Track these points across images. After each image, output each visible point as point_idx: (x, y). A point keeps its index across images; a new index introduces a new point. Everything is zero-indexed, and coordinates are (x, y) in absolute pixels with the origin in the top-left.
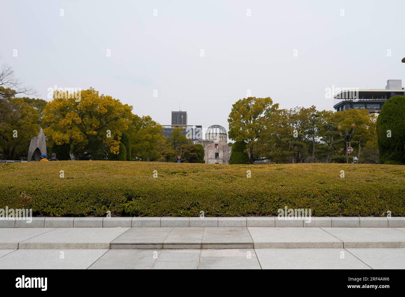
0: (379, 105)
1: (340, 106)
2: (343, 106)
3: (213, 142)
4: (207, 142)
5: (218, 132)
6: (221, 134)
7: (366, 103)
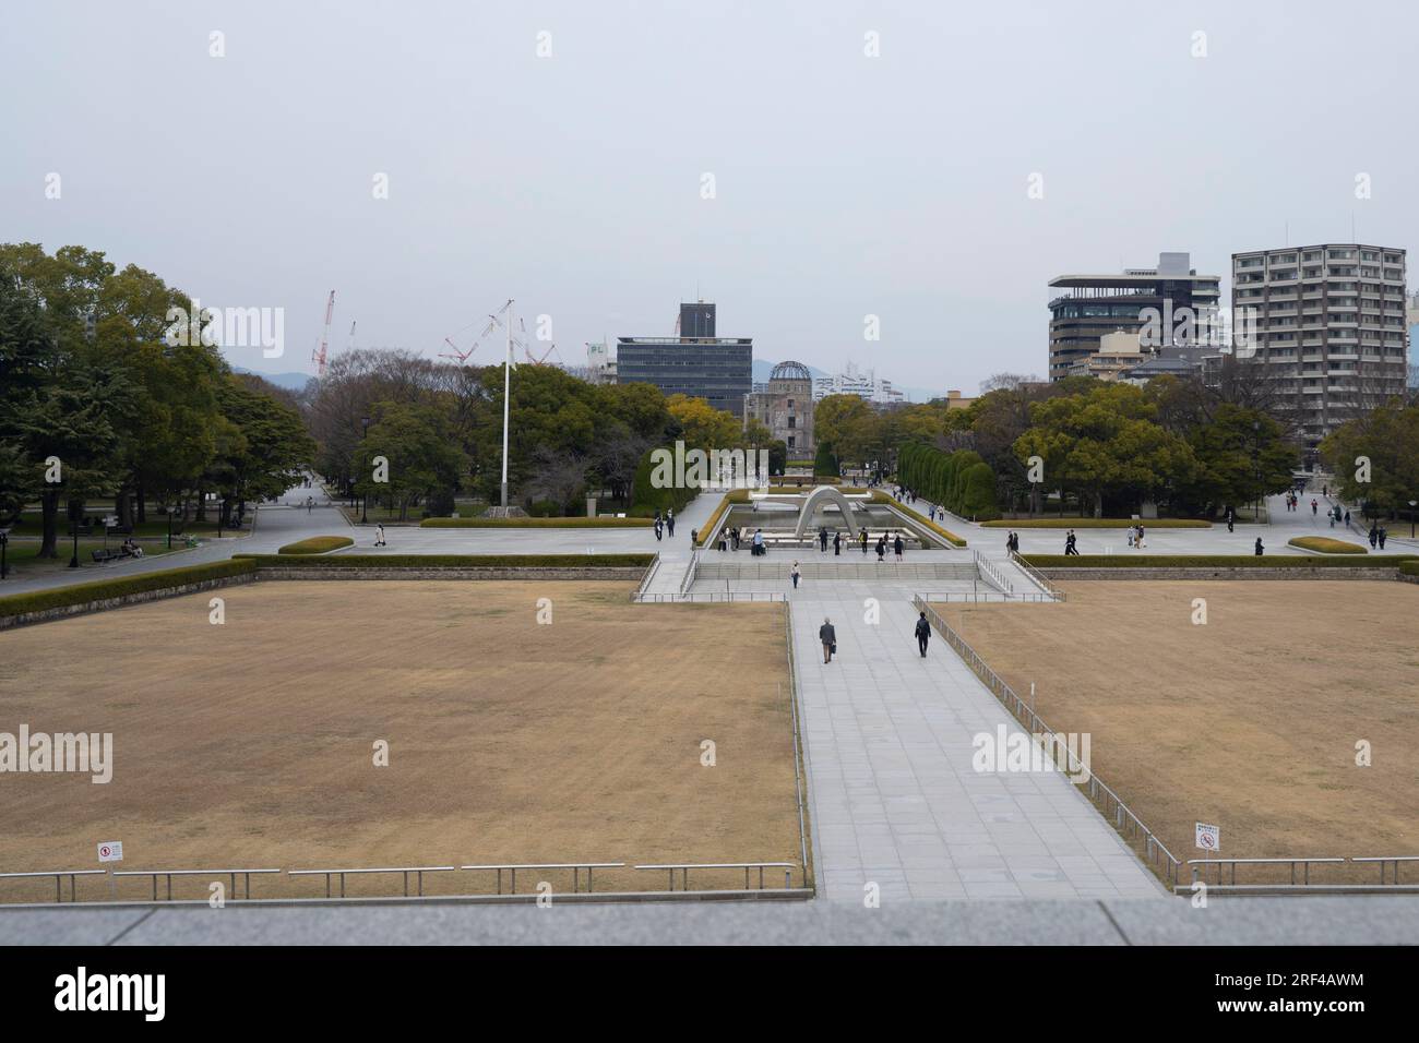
1: (1058, 308)
2: (1062, 309)
3: (784, 396)
4: (774, 396)
5: (794, 378)
6: (799, 379)
7: (1109, 303)
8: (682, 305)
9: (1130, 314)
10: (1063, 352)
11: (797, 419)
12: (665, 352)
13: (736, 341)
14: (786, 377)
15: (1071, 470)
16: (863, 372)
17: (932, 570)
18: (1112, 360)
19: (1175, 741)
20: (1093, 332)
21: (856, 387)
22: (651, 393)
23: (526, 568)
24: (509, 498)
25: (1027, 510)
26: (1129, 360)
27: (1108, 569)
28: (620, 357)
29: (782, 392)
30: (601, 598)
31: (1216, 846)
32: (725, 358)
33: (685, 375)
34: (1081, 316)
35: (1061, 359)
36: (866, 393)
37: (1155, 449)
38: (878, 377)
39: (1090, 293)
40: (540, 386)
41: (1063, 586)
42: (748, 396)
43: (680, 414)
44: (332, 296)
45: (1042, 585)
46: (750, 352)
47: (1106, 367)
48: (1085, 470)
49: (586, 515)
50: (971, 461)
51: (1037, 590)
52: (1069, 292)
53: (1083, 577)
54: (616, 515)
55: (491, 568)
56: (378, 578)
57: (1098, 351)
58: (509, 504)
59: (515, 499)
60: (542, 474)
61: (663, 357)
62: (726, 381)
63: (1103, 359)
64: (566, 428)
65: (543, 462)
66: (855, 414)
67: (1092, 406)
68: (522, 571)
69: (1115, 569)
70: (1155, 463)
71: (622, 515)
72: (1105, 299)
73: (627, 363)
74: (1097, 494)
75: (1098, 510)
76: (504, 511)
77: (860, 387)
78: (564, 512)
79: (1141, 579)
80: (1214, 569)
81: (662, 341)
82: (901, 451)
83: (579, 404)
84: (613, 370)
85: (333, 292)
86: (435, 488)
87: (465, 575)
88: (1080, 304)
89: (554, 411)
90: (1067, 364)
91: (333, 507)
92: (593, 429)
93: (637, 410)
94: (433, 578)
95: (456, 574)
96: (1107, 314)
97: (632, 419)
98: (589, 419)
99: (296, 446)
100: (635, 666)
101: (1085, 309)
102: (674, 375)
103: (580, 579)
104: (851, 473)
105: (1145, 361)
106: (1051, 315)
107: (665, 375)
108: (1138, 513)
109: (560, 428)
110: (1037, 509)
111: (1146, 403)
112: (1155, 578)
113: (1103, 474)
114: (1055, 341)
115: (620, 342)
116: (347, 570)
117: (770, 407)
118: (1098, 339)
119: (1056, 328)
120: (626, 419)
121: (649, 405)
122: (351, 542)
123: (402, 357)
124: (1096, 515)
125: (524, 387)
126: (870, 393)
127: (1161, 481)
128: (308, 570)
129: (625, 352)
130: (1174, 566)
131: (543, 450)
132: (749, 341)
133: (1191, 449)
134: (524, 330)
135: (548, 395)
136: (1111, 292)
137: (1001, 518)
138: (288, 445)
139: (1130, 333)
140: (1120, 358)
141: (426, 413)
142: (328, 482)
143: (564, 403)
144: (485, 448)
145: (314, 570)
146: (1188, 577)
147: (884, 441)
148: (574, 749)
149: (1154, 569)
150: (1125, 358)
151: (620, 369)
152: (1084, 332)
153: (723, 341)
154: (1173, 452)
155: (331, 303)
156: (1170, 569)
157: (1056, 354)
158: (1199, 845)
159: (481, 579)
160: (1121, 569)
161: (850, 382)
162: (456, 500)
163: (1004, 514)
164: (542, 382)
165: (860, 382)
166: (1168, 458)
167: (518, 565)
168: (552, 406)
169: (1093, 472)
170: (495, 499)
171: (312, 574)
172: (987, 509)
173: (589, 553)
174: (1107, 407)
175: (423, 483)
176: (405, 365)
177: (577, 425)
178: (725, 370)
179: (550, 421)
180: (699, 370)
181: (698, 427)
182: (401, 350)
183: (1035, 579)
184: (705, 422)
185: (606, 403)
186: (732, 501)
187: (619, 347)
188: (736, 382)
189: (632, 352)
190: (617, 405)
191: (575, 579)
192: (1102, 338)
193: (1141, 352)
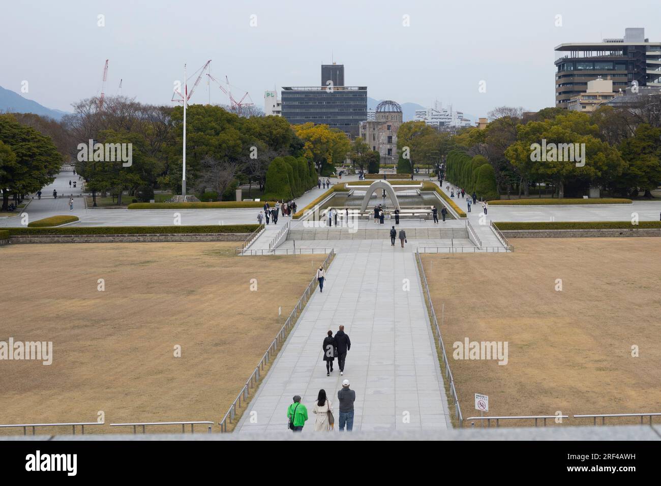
0: (612, 64)
1: (561, 64)
2: (563, 65)
3: (385, 123)
4: (378, 123)
5: (391, 110)
6: (394, 112)
7: (593, 61)
8: (322, 66)
9: (606, 68)
10: (565, 92)
11: (393, 138)
12: (311, 96)
13: (357, 89)
14: (386, 110)
15: (541, 167)
16: (445, 107)
17: (438, 233)
18: (595, 97)
19: (522, 341)
20: (583, 79)
21: (441, 117)
22: (280, 122)
23: (180, 234)
24: (187, 190)
25: (517, 194)
26: (605, 97)
27: (551, 231)
28: (283, 99)
29: (384, 120)
30: (218, 253)
31: (487, 408)
32: (351, 99)
33: (324, 110)
34: (575, 69)
35: (563, 97)
36: (447, 120)
37: (596, 154)
38: (455, 110)
39: (581, 54)
40: (209, 119)
41: (517, 242)
42: (362, 123)
43: (310, 135)
44: (107, 63)
45: (502, 242)
46: (366, 95)
47: (591, 101)
48: (550, 168)
49: (236, 200)
50: (481, 163)
51: (499, 245)
52: (568, 54)
53: (535, 236)
54: (254, 200)
55: (158, 235)
56: (87, 242)
57: (585, 92)
58: (187, 193)
59: (192, 191)
60: (207, 175)
61: (310, 99)
62: (351, 114)
63: (589, 96)
64: (224, 145)
65: (207, 167)
66: (423, 134)
67: (555, 127)
68: (178, 236)
69: (556, 230)
70: (595, 163)
71: (258, 200)
72: (590, 58)
73: (288, 103)
74: (561, 183)
75: (561, 193)
76: (183, 198)
77: (443, 117)
78: (221, 198)
79: (573, 237)
80: (619, 230)
81: (310, 89)
82: (448, 157)
83: (232, 129)
84: (280, 108)
85: (107, 61)
86: (139, 184)
87: (141, 238)
88: (575, 62)
89: (217, 134)
90: (567, 100)
91: (82, 196)
92: (241, 146)
93: (271, 133)
94: (121, 241)
95: (135, 238)
96: (592, 68)
97: (267, 139)
98: (239, 139)
99: (49, 159)
100: (211, 296)
101: (577, 65)
102: (318, 111)
103: (214, 241)
104: (422, 171)
105: (615, 97)
106: (556, 69)
107: (312, 110)
108: (588, 194)
109: (220, 145)
110: (525, 193)
111: (592, 124)
112: (582, 236)
113: (562, 170)
114: (559, 85)
115: (283, 90)
116: (67, 237)
117: (376, 129)
118: (586, 84)
119: (560, 77)
120: (263, 139)
121: (279, 130)
122: (77, 219)
123: (123, 101)
124: (560, 196)
125: (199, 119)
126: (449, 120)
127: (600, 174)
128: (42, 237)
129: (286, 96)
130: (594, 228)
131: (209, 160)
132: (365, 88)
133: (620, 153)
134: (228, 83)
135: (213, 124)
136: (594, 54)
137: (499, 199)
138: (43, 158)
139: (607, 80)
140: (599, 96)
141: (133, 136)
142: (86, 182)
143: (223, 129)
144: (172, 159)
145: (46, 237)
146: (603, 235)
147: (440, 150)
148: (136, 349)
149: (581, 230)
150: (602, 96)
151: (283, 107)
152: (577, 79)
153: (349, 88)
154: (607, 156)
155: (106, 68)
156: (591, 230)
157: (560, 94)
158: (477, 407)
159: (152, 241)
160: (560, 230)
161: (438, 114)
162: (155, 192)
163: (502, 196)
164: (210, 116)
165: (444, 113)
166: (604, 159)
167: (175, 232)
168: (215, 131)
169: (555, 169)
170: (178, 191)
171: (44, 239)
172: (490, 193)
173: (220, 225)
174: (565, 128)
175: (131, 181)
176: (124, 106)
177: (231, 143)
178: (350, 106)
179: (214, 141)
180: (334, 107)
181: (322, 143)
182: (122, 97)
183: (500, 238)
184: (325, 140)
185: (250, 129)
186: (335, 190)
187: (283, 93)
188: (356, 114)
189: (291, 96)
190: (258, 129)
191: (211, 241)
192: (589, 83)
193: (613, 92)
